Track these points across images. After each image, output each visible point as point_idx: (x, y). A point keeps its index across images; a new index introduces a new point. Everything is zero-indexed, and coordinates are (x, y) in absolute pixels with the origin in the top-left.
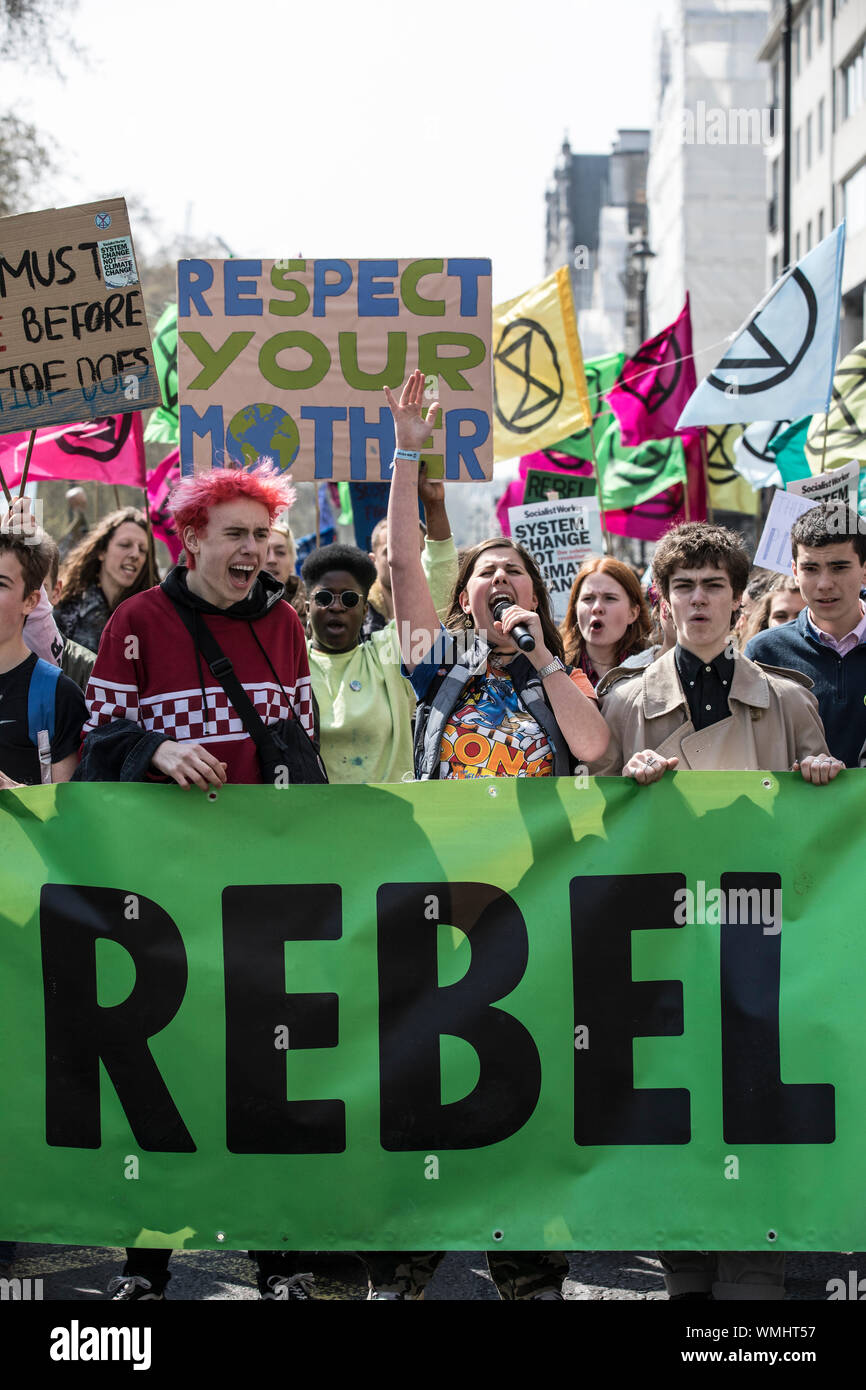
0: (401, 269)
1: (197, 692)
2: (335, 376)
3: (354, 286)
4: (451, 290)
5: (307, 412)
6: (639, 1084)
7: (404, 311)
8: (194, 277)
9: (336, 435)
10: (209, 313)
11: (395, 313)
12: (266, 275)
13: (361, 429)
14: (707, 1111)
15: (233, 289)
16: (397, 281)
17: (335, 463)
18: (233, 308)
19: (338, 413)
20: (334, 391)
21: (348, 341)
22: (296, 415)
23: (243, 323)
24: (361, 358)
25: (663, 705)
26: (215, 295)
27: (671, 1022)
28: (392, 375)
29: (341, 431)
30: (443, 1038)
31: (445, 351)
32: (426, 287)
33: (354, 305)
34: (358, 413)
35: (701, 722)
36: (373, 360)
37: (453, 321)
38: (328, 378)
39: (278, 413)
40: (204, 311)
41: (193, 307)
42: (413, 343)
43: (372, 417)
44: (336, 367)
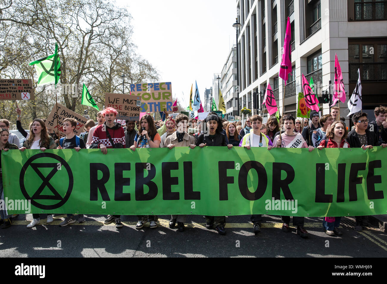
0: (159, 84)
1: (106, 139)
2: (152, 98)
3: (153, 86)
4: (166, 86)
5: (148, 103)
6: (172, 191)
7: (160, 89)
8: (132, 86)
9: (152, 106)
10: (135, 91)
11: (159, 90)
12: (142, 85)
13: (155, 105)
14: (182, 195)
15: (138, 88)
16: (159, 86)
17: (153, 110)
18: (138, 90)
19: (153, 103)
20: (152, 100)
21: (153, 94)
22: (147, 104)
23: (139, 92)
24: (155, 96)
25: (174, 139)
26: (135, 89)
27: (177, 183)
28: (159, 98)
29: (153, 105)
30: (144, 185)
31: (166, 94)
32: (163, 86)
33: (154, 89)
34: (155, 103)
35: (179, 141)
36: (156, 96)
37: (167, 90)
38: (151, 99)
39: (145, 104)
40: (134, 91)
41: (133, 90)
42: (162, 94)
43: (157, 103)
44: (152, 97)
